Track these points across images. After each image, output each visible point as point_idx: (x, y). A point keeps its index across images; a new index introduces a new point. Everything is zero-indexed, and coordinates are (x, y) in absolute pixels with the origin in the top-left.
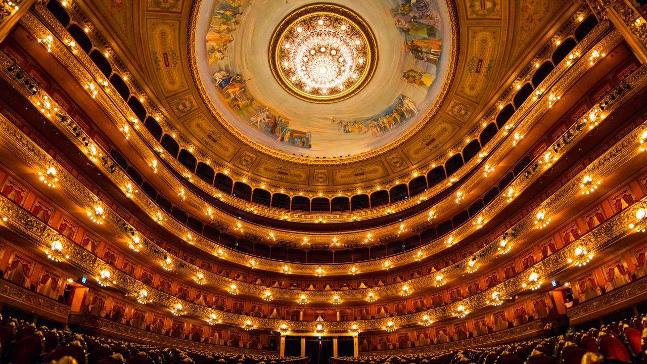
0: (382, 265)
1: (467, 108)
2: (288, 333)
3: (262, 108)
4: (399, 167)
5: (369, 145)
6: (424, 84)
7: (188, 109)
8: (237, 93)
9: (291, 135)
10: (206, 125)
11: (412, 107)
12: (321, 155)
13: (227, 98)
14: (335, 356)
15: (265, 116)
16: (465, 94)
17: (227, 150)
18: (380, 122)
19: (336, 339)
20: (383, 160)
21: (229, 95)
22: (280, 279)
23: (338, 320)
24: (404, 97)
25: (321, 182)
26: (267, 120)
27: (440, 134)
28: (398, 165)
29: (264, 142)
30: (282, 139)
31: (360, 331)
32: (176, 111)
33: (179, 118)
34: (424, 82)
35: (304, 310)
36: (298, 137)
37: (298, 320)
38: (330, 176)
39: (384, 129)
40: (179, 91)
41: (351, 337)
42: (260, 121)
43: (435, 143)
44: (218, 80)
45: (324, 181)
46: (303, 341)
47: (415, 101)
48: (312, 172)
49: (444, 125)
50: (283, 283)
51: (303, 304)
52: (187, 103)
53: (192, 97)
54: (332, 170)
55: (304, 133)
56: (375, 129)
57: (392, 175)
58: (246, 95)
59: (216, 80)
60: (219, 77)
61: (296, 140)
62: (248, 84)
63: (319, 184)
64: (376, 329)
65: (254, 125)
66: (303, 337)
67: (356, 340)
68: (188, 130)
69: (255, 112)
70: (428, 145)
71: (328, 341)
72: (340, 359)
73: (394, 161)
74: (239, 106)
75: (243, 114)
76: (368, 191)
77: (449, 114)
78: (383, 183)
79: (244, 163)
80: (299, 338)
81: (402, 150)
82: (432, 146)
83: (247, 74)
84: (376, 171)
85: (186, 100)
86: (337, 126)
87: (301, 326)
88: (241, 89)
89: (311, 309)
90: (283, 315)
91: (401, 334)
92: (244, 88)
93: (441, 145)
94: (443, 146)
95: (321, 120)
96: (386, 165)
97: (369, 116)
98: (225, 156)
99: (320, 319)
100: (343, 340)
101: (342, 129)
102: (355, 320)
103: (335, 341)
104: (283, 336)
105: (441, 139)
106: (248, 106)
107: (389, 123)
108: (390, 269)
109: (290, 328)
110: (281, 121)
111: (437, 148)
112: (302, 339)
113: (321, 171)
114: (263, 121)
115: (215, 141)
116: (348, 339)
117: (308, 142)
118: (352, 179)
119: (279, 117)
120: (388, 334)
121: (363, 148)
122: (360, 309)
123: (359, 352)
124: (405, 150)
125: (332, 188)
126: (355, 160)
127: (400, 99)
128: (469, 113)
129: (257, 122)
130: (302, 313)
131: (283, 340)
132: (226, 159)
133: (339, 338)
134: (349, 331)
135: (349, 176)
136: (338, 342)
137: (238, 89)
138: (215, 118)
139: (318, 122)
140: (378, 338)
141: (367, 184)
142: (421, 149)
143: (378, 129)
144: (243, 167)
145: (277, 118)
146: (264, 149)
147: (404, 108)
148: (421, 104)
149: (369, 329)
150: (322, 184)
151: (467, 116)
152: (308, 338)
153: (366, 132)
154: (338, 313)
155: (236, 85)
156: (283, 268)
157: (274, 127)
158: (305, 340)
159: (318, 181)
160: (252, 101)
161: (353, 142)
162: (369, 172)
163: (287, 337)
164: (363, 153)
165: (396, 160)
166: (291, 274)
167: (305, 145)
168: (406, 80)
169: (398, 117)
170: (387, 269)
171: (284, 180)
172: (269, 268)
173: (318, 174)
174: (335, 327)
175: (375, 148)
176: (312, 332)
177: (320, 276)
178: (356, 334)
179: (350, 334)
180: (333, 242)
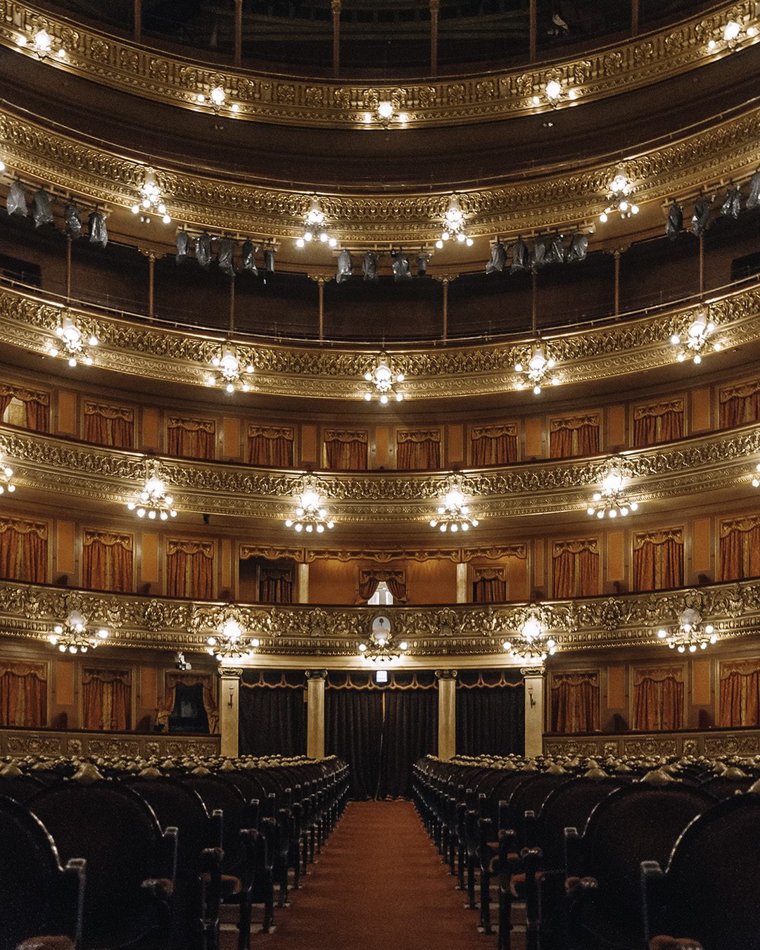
0: (675, 340)
2: (250, 660)
14: (446, 751)
19: (452, 683)
22: (207, 419)
23: (461, 598)
31: (553, 648)
35: (313, 557)
37: (287, 600)
41: (515, 674)
46: (317, 689)
50: (220, 436)
51: (309, 529)
64: (624, 638)
66: (316, 674)
67: (535, 686)
72: (467, 761)
80: (298, 677)
87: (305, 629)
89: (344, 553)
90: (226, 583)
91: (737, 665)
99: (382, 597)
100: (481, 683)
102: (537, 597)
103: (447, 690)
104: (229, 672)
108: (711, 359)
109: (257, 636)
112: (311, 683)
116: (503, 683)
120: (676, 665)
122: (559, 551)
123: (543, 736)
130: (304, 569)
131: (230, 687)
133: (465, 676)
134: (507, 646)
136: (460, 693)
149: (595, 640)
152: (335, 676)
154: (461, 569)
156: (216, 362)
158: (321, 684)
163: (248, 675)
166: (251, 395)
170: (697, 360)
174: (446, 632)
176: (354, 651)
177: (384, 400)
178: (537, 661)
179: (512, 659)
180: (441, 227)
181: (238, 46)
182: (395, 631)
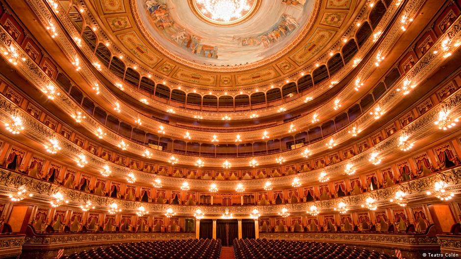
0: (277, 159)
1: (339, 15)
2: (203, 217)
3: (181, 29)
4: (288, 69)
5: (262, 54)
6: (299, 3)
7: (123, 26)
8: (162, 17)
9: (203, 49)
10: (137, 40)
11: (293, 22)
12: (225, 63)
13: (154, 20)
15: (183, 35)
16: (335, 6)
17: (152, 59)
18: (269, 35)
20: (274, 65)
21: (156, 18)
24: (286, 16)
25: (226, 84)
26: (184, 38)
27: (319, 40)
28: (287, 68)
29: (182, 54)
30: (195, 52)
31: (260, 215)
32: (112, 26)
33: (113, 32)
34: (300, 2)
35: (214, 195)
36: (207, 50)
38: (233, 79)
39: (273, 41)
40: (117, 12)
41: (253, 220)
42: (179, 38)
43: (316, 48)
44: (149, 6)
45: (229, 83)
46: (215, 223)
47: (294, 16)
48: (219, 78)
49: (321, 33)
51: (213, 191)
52: (122, 22)
53: (127, 18)
54: (235, 75)
55: (212, 47)
56: (265, 42)
57: (283, 76)
58: (169, 19)
59: (147, 6)
60: (149, 4)
61: (206, 52)
62: (171, 11)
63: (225, 85)
65: (174, 41)
66: (214, 220)
67: (256, 223)
68: (120, 41)
69: (175, 31)
70: (310, 50)
71: (234, 223)
73: (283, 65)
74: (163, 27)
75: (166, 32)
76: (264, 89)
77: (324, 25)
78: (276, 82)
79: (165, 70)
80: (211, 221)
81: (289, 57)
82: (313, 50)
83: (171, 5)
84: (270, 74)
85: (122, 20)
86: (236, 42)
87: (212, 211)
88: (165, 14)
89: (220, 194)
90: (198, 201)
92: (168, 14)
93: (321, 48)
94: (323, 49)
95: (225, 38)
96: (277, 69)
97: (260, 32)
98: (150, 64)
101: (241, 44)
102: (256, 205)
103: (240, 223)
104: (198, 220)
105: (321, 44)
106: (170, 27)
107: (277, 36)
108: (283, 163)
109: (203, 212)
110: (195, 38)
111: (318, 51)
113: (226, 76)
114: (181, 38)
115: (142, 52)
116: (250, 223)
117: (215, 54)
118: (251, 81)
119: (193, 36)
120: (283, 218)
121: (257, 57)
122: (260, 194)
123: (259, 233)
124: (291, 57)
125: (235, 88)
126: (252, 68)
127: (283, 17)
128: (342, 19)
129: (176, 39)
130: (212, 197)
131: (198, 223)
132: (150, 66)
133: (243, 220)
134: (251, 214)
135: (248, 79)
136: (242, 223)
137: (163, 14)
138: (144, 37)
139: (222, 39)
140: (276, 220)
141: (263, 83)
142: (305, 54)
143: (269, 41)
144: (164, 73)
145: (192, 37)
146: (181, 61)
147: (287, 24)
148: (300, 19)
149: (267, 214)
150: (227, 85)
151: (341, 22)
152: (218, 220)
153: (259, 45)
154: (242, 197)
155: (162, 11)
156: (197, 162)
157: (189, 43)
159: (223, 83)
160: (173, 23)
161: (249, 53)
162: (264, 75)
163: (202, 220)
164: (257, 61)
165: (285, 65)
166: (203, 167)
167: (213, 56)
168: (285, 4)
169: (283, 31)
171: (196, 83)
172: (186, 162)
173: (223, 78)
174: (239, 211)
175: (267, 57)
176: (221, 215)
177: (227, 167)
178: (257, 218)
179: (251, 217)
180: (237, 138)
181: (202, 104)
182: (229, 211)
